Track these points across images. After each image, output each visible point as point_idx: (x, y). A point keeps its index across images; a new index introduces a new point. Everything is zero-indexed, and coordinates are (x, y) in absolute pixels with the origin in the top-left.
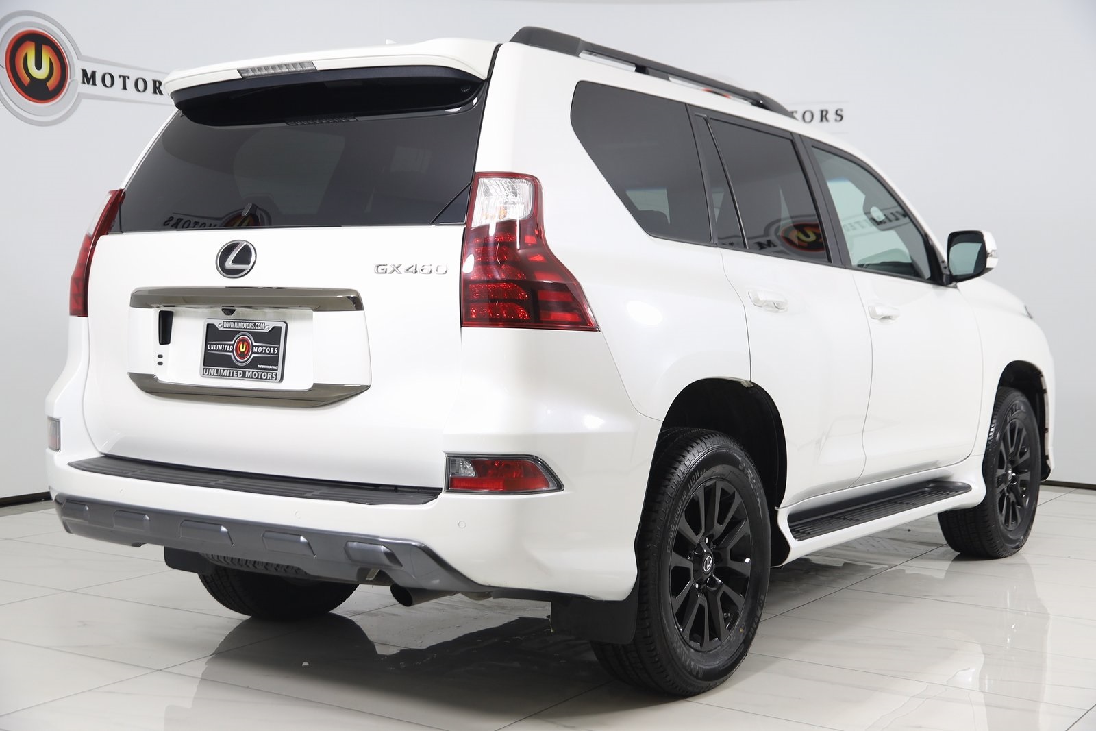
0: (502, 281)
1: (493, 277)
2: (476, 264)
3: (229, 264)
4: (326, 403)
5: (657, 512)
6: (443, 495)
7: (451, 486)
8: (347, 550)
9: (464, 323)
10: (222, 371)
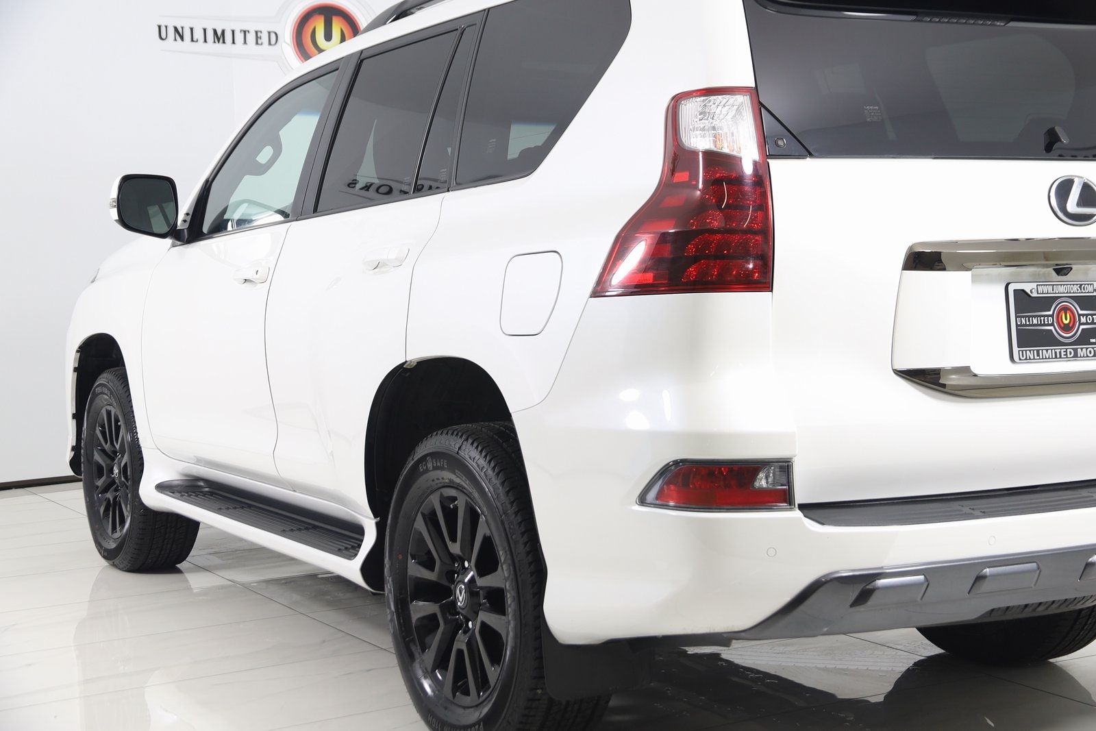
3: (1072, 206)
10: (1044, 351)
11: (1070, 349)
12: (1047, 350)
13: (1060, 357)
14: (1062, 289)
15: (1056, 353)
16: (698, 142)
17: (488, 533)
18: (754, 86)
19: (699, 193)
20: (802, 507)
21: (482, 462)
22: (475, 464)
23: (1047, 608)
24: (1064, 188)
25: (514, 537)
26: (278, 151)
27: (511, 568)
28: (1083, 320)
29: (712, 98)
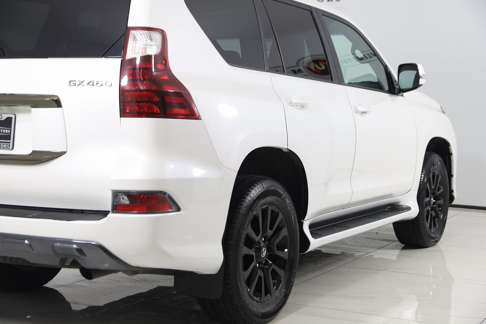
0: (144, 91)
1: (139, 88)
2: (129, 80)
4: (41, 162)
5: (235, 223)
6: (110, 215)
7: (115, 210)
8: (53, 248)
9: (122, 115)
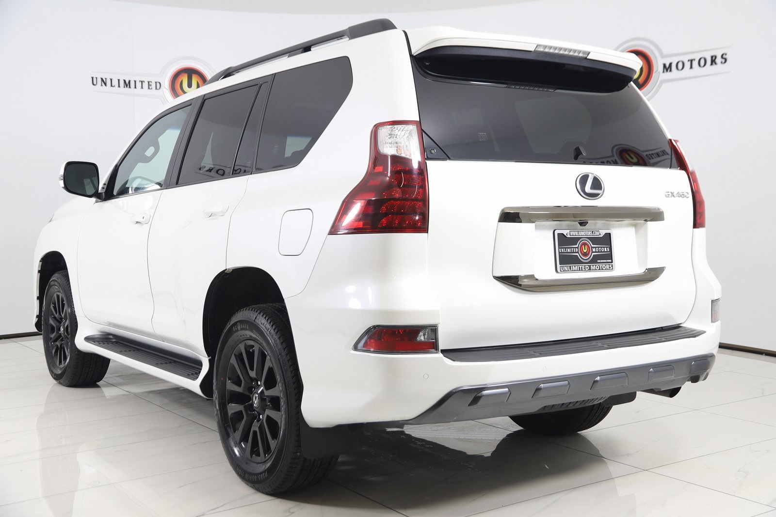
3: (588, 189)
10: (574, 267)
11: (587, 266)
12: (575, 266)
13: (582, 270)
14: (583, 233)
15: (579, 268)
16: (388, 150)
17: (271, 366)
18: (419, 120)
19: (388, 178)
20: (443, 351)
21: (268, 326)
22: (264, 327)
23: (574, 405)
24: (584, 179)
25: (285, 368)
26: (157, 149)
27: (284, 385)
28: (594, 250)
29: (396, 126)
